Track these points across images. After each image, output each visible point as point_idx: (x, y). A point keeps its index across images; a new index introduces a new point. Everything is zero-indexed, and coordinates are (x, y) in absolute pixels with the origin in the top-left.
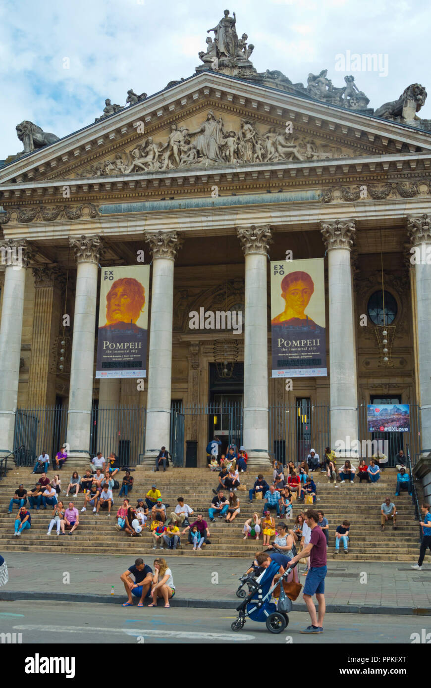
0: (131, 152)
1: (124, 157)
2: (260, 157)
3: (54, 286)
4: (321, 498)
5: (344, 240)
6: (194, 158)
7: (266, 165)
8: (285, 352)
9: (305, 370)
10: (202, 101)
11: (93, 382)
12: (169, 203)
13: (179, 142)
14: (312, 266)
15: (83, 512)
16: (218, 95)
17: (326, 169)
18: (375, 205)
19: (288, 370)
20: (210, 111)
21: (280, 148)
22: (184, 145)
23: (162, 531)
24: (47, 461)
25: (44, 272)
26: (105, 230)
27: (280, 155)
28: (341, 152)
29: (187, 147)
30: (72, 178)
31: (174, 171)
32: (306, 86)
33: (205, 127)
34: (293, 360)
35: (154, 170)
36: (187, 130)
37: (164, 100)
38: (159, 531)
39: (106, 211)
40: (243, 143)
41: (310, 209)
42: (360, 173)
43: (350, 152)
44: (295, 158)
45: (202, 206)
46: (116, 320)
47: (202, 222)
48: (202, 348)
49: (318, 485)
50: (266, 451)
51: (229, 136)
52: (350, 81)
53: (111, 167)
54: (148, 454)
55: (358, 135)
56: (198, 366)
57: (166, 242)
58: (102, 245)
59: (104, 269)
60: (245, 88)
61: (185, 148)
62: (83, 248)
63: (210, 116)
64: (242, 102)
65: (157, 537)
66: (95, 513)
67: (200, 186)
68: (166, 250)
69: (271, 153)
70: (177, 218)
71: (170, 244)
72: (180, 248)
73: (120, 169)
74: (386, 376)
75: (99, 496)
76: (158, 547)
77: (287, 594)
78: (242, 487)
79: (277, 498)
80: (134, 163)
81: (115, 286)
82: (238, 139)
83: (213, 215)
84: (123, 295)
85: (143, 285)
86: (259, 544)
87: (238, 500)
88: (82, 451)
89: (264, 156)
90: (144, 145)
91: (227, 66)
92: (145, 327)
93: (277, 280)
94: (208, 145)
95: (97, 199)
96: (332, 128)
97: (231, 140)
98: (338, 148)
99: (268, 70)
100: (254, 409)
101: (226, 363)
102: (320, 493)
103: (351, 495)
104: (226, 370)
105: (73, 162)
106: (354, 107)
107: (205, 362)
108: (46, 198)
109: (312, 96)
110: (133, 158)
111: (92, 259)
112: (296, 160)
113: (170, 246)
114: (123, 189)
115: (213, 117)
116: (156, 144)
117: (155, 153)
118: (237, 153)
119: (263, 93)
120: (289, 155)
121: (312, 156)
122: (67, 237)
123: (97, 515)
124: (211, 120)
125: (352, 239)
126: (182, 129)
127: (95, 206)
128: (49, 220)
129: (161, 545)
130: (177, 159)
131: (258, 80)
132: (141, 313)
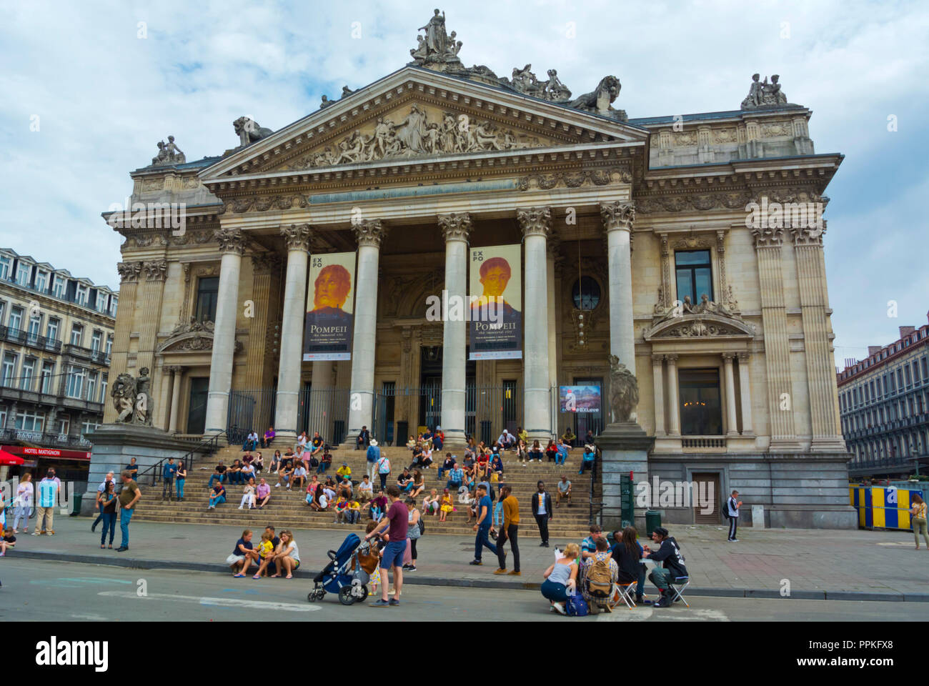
0: (339, 144)
1: (333, 149)
2: (460, 147)
3: (272, 274)
4: (508, 476)
5: (539, 226)
6: (398, 149)
7: (465, 155)
8: (483, 336)
9: (501, 352)
10: (406, 94)
11: (302, 366)
12: (374, 192)
13: (385, 134)
14: (508, 252)
15: (277, 488)
16: (421, 89)
17: (522, 158)
18: (569, 193)
19: (485, 353)
20: (414, 105)
21: (479, 138)
22: (388, 137)
23: (343, 507)
24: (256, 439)
25: (262, 261)
26: (314, 220)
27: (479, 146)
28: (538, 142)
29: (392, 139)
30: (285, 169)
31: (378, 162)
32: (511, 79)
33: (408, 120)
34: (489, 343)
35: (360, 161)
36: (392, 122)
37: (370, 94)
38: (341, 506)
39: (315, 201)
40: (444, 134)
41: (507, 197)
42: (556, 161)
43: (547, 141)
44: (494, 148)
45: (405, 195)
46: (324, 305)
47: (405, 210)
48: (414, 332)
49: (506, 463)
50: (462, 431)
51: (432, 128)
52: (552, 75)
53: (321, 159)
54: (351, 433)
55: (553, 125)
56: (410, 350)
57: (370, 230)
58: (311, 233)
59: (313, 257)
60: (446, 81)
61: (390, 140)
62: (293, 236)
63: (414, 109)
64: (444, 95)
65: (338, 511)
66: (288, 488)
67: (403, 176)
68: (370, 238)
69: (471, 143)
70: (381, 206)
71: (375, 232)
72: (385, 236)
73: (329, 161)
74: (588, 360)
75: (293, 473)
76: (339, 522)
77: (363, 567)
78: (433, 465)
79: (460, 475)
80: (342, 155)
81: (323, 272)
82: (441, 130)
83: (415, 204)
84: (330, 281)
85: (349, 272)
86: (436, 520)
87: (423, 477)
88: (289, 431)
89: (464, 147)
90: (351, 138)
91: (436, 62)
92: (350, 312)
93: (476, 266)
94: (411, 137)
95: (307, 190)
96: (529, 118)
97: (433, 132)
98: (534, 138)
99: (475, 66)
100: (450, 390)
101: (432, 347)
102: (507, 471)
103: (536, 473)
104: (431, 354)
105: (284, 156)
106: (556, 100)
107: (416, 346)
108: (260, 189)
109: (516, 89)
110: (342, 150)
111: (302, 247)
112: (494, 149)
113: (375, 234)
114: (331, 180)
115: (416, 109)
116: (363, 137)
117: (361, 145)
118: (439, 144)
119: (463, 86)
120: (488, 145)
121: (510, 146)
122: (278, 226)
123: (290, 491)
124: (415, 113)
125: (548, 226)
126: (387, 122)
127: (304, 196)
128: (263, 210)
129: (342, 519)
130: (383, 150)
131: (465, 75)
132: (347, 299)
